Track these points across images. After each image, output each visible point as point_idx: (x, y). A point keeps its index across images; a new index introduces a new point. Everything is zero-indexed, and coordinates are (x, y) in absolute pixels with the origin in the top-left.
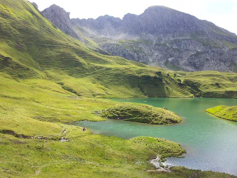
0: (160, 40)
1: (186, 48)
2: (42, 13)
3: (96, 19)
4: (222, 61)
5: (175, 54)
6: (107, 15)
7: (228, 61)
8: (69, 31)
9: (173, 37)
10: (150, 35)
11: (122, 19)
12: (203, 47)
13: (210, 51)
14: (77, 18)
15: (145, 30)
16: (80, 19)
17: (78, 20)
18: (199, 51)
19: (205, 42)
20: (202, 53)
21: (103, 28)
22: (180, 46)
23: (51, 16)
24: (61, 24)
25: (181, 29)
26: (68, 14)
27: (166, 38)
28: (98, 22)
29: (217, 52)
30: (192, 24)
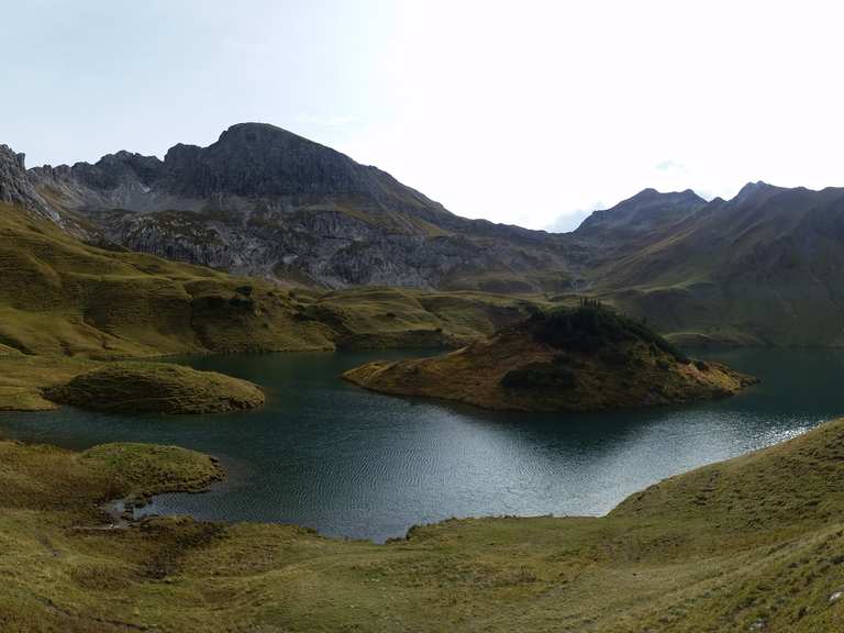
1: (326, 232)
3: (96, 164)
4: (412, 265)
5: (300, 246)
6: (123, 152)
7: (427, 265)
9: (295, 204)
10: (235, 197)
13: (384, 241)
14: (45, 166)
15: (223, 185)
16: (53, 166)
17: (47, 170)
19: (374, 219)
20: (366, 246)
21: (115, 186)
22: (312, 227)
26: (21, 157)
28: (100, 172)
29: (400, 245)
30: (341, 175)
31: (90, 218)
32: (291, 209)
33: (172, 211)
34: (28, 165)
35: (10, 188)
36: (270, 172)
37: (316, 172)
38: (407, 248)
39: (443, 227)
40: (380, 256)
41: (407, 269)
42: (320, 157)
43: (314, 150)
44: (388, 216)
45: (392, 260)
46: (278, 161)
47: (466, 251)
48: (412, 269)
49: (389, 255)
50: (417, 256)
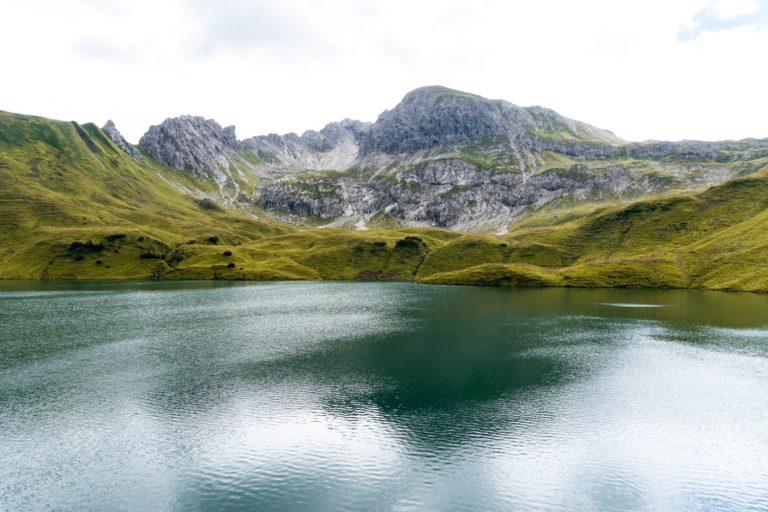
0: (392, 166)
3: (322, 131)
4: (508, 204)
9: (425, 156)
10: (382, 156)
12: (473, 174)
18: (462, 183)
19: (488, 162)
20: (465, 189)
21: (331, 149)
22: (423, 176)
25: (448, 136)
27: (409, 159)
29: (503, 184)
30: (477, 122)
32: (418, 161)
36: (412, 129)
37: (451, 124)
38: (509, 187)
39: (580, 157)
40: (478, 198)
41: (501, 208)
42: (456, 108)
43: (454, 103)
44: (511, 156)
45: (487, 201)
46: (420, 118)
47: (570, 182)
48: (506, 208)
49: (488, 196)
50: (516, 194)
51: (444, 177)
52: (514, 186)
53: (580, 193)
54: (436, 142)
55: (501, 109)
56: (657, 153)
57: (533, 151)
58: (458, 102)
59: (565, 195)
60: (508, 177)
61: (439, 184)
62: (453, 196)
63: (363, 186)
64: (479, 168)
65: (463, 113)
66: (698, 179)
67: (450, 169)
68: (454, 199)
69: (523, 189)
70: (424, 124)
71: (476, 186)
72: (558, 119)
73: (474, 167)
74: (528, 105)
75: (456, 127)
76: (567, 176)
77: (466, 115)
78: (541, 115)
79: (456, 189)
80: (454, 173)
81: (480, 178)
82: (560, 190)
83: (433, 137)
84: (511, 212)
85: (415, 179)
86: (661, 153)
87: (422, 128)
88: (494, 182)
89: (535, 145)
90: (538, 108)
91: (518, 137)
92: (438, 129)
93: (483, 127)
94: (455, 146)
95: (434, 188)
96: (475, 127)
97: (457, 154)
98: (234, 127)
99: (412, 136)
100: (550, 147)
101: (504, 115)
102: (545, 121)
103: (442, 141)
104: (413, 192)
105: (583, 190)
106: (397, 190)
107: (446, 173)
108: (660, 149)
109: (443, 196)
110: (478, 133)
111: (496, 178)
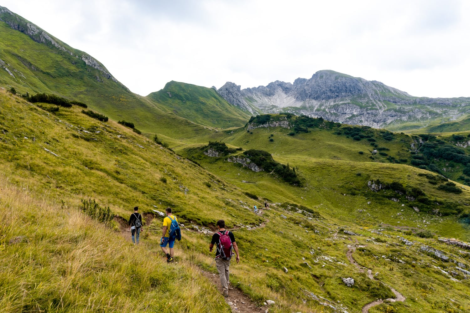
0: (321, 105)
1: (343, 112)
2: (218, 92)
3: (267, 86)
4: (375, 122)
5: (332, 118)
6: (278, 81)
7: (381, 121)
8: (240, 104)
9: (335, 102)
10: (314, 101)
11: (293, 84)
12: (359, 110)
13: (365, 113)
14: (248, 88)
15: (310, 96)
16: (251, 88)
17: (249, 90)
18: (355, 113)
19: (363, 105)
20: (357, 116)
21: (273, 95)
22: (338, 110)
23: (225, 94)
24: (234, 99)
25: (343, 94)
26: (239, 87)
27: (328, 103)
28: (268, 89)
29: (372, 114)
30: (354, 88)
31: (262, 110)
32: (332, 104)
33: (289, 107)
34: (242, 89)
35: (236, 100)
36: (326, 90)
37: (344, 89)
38: (375, 115)
39: (399, 104)
40: (363, 119)
41: (373, 123)
42: (346, 82)
43: (344, 80)
44: (372, 103)
45: (367, 121)
46: (330, 86)
47: (399, 114)
48: (375, 123)
49: (367, 119)
50: (378, 118)
51: (347, 111)
52: (377, 115)
53: (404, 118)
54: (337, 96)
55: (362, 82)
56: (429, 103)
57: (379, 101)
58: (346, 79)
59: (398, 119)
60: (374, 111)
61: (345, 114)
62: (353, 118)
63: (312, 114)
64: (361, 107)
65: (349, 84)
66: (447, 114)
67: (349, 108)
68: (354, 120)
69: (381, 116)
70: (331, 88)
71: (361, 114)
72: (385, 87)
73: (359, 107)
74: (371, 80)
75: (346, 90)
76: (398, 112)
77: (350, 85)
78: (377, 84)
79: (353, 116)
80: (351, 109)
81: (362, 112)
82: (396, 117)
83: (336, 94)
84: (377, 125)
85: (335, 112)
86: (430, 103)
87: (331, 90)
88: (368, 113)
89: (379, 98)
90: (375, 81)
91: (372, 95)
92: (338, 91)
93: (357, 90)
94: (347, 98)
95: (344, 115)
96: (354, 90)
97: (349, 101)
98: (240, 86)
99: (327, 93)
100: (386, 99)
101: (363, 85)
102: (380, 87)
103: (340, 95)
104: (336, 117)
105: (405, 117)
106: (329, 116)
107: (348, 109)
108: (430, 101)
109: (349, 118)
110: (355, 92)
111: (369, 112)
